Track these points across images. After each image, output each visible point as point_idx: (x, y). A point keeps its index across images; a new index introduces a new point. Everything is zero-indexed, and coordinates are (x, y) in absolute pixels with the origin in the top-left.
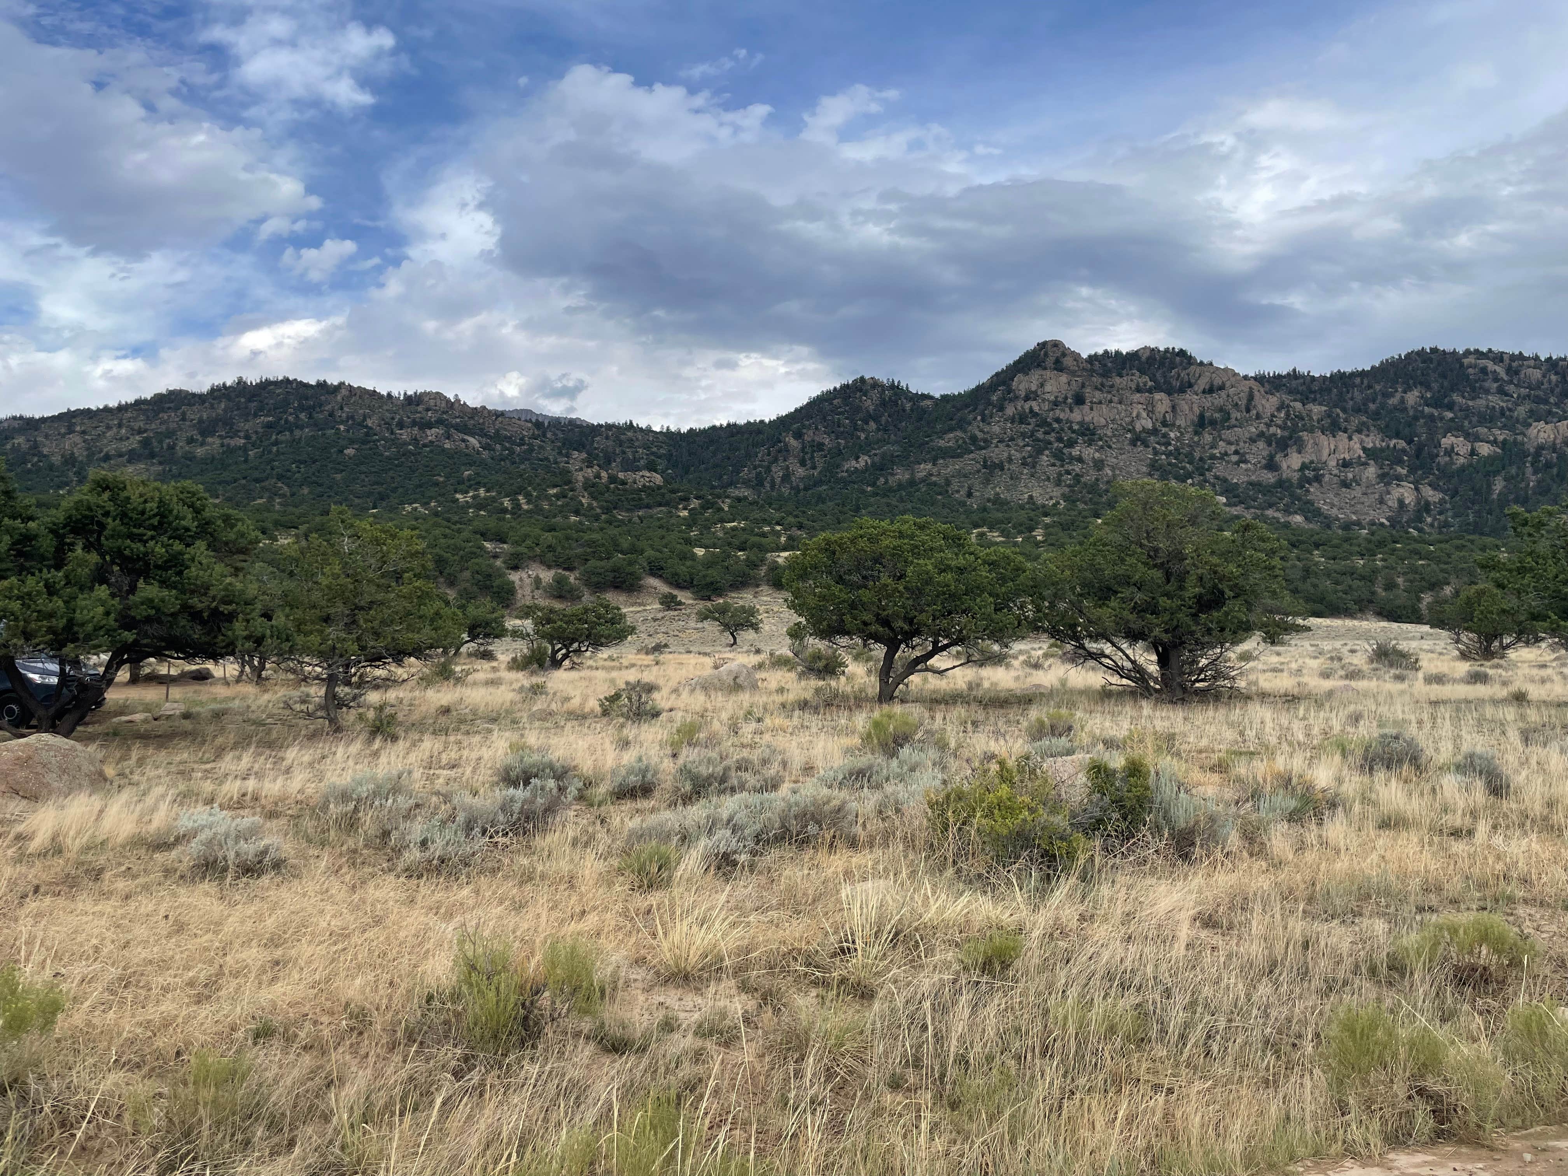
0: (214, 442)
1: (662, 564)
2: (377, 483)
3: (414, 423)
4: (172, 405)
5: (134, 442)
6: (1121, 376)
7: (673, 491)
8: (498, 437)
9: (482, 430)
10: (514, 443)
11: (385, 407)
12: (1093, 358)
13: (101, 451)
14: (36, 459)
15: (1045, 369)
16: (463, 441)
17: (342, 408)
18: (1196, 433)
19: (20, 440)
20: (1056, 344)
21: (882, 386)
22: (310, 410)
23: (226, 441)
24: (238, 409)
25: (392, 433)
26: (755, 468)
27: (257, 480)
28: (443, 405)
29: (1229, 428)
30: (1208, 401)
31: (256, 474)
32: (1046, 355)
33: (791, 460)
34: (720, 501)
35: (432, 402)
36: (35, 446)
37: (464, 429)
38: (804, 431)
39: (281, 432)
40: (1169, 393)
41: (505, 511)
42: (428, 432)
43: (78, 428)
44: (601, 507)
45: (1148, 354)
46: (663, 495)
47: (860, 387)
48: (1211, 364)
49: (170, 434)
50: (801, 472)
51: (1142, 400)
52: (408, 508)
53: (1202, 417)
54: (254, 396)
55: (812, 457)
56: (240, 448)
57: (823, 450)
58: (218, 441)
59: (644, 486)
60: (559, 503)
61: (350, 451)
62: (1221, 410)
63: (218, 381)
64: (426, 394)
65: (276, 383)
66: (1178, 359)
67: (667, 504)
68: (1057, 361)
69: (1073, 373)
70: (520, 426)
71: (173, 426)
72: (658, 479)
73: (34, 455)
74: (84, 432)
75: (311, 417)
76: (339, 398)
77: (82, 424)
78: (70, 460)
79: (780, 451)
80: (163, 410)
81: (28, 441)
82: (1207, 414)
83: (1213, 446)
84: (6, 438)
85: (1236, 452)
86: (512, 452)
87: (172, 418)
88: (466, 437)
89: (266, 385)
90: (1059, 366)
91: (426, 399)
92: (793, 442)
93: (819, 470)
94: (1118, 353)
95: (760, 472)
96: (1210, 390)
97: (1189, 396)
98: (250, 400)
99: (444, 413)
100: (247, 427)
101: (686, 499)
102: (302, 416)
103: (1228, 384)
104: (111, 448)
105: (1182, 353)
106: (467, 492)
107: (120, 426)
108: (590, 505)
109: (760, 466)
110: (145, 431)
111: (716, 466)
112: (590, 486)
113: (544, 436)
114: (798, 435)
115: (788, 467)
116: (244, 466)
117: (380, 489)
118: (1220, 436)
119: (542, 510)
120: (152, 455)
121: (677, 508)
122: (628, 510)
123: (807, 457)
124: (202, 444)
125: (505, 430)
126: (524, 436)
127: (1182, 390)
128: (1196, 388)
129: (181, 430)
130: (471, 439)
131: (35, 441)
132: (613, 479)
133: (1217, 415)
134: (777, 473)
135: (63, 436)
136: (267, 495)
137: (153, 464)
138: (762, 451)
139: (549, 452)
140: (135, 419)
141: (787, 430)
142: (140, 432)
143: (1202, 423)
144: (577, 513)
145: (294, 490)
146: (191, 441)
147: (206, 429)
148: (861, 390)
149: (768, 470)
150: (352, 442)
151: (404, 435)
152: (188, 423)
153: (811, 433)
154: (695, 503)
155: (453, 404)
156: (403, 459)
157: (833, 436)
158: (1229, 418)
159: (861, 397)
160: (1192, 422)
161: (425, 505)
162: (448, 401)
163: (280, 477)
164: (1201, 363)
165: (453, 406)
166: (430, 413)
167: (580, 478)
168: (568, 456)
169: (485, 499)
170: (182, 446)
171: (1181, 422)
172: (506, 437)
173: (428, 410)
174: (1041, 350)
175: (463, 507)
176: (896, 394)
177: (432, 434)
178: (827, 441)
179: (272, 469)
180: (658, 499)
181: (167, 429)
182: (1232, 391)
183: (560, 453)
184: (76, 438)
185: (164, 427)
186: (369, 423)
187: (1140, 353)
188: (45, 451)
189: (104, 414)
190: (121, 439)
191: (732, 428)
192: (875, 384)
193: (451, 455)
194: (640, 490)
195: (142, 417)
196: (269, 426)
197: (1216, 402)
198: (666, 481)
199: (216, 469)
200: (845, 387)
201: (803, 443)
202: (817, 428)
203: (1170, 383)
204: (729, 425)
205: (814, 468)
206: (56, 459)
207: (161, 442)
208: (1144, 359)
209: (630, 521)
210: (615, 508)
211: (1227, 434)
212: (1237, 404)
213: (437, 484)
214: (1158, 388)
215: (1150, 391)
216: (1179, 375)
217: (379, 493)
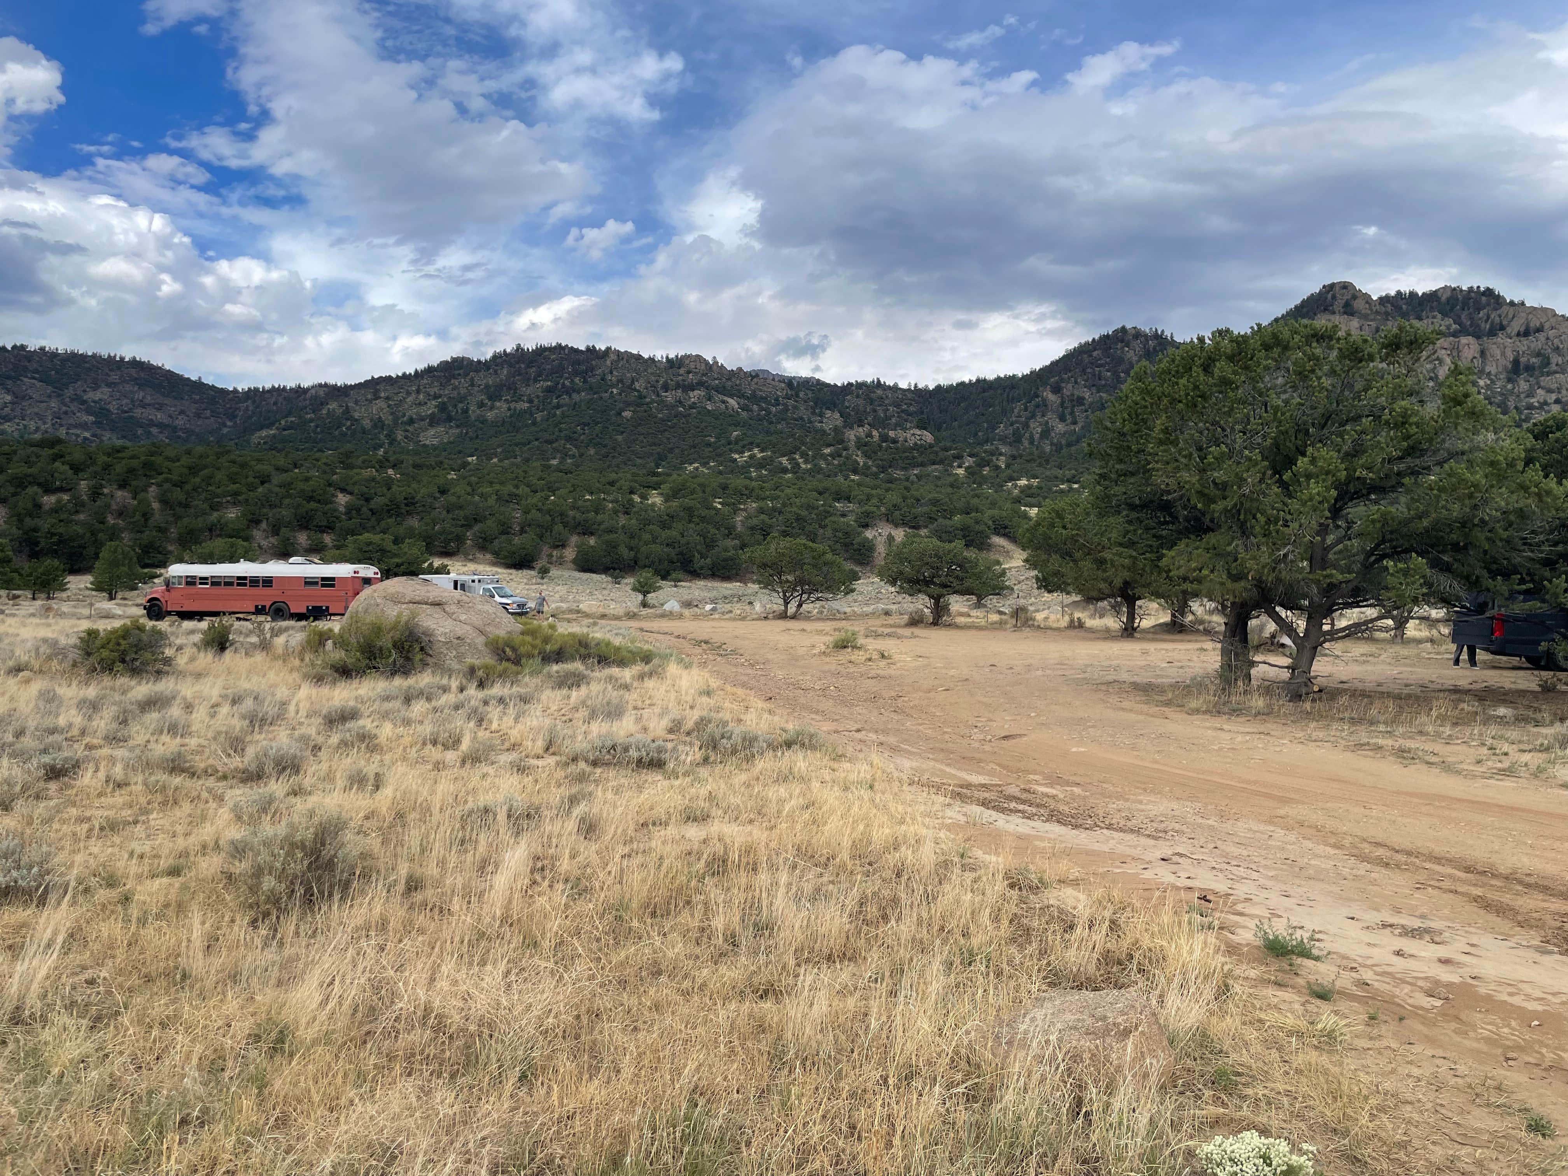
0: (502, 406)
1: (1006, 522)
2: (655, 444)
3: (678, 386)
4: (461, 372)
5: (431, 408)
6: (1420, 319)
7: (946, 449)
8: (754, 398)
9: (739, 391)
10: (769, 403)
11: (650, 371)
12: (1384, 300)
13: (404, 415)
14: (349, 423)
15: (1334, 313)
16: (723, 402)
17: (611, 373)
18: (1510, 380)
19: (333, 405)
20: (1346, 286)
21: (1146, 335)
22: (584, 375)
23: (513, 405)
24: (520, 375)
25: (658, 395)
26: (1012, 425)
27: (550, 442)
28: (703, 367)
29: (1549, 374)
30: (1523, 345)
31: (547, 436)
32: (1334, 297)
33: (1049, 415)
34: (994, 458)
35: (692, 366)
36: (347, 411)
37: (722, 390)
38: (1063, 385)
39: (559, 396)
40: (1478, 337)
41: (785, 470)
42: (691, 394)
43: (383, 395)
44: (878, 467)
45: (1449, 294)
46: (936, 453)
47: (1122, 336)
48: (1523, 304)
49: (462, 399)
50: (1060, 427)
51: (1446, 345)
52: (691, 468)
53: (1516, 362)
54: (532, 362)
55: (1072, 413)
56: (525, 411)
57: (1084, 405)
58: (505, 406)
59: (916, 444)
60: (836, 462)
61: (627, 414)
62: (1538, 354)
63: (499, 349)
64: (688, 357)
65: (550, 349)
66: (1484, 298)
67: (941, 462)
68: (1347, 305)
69: (1365, 317)
70: (774, 387)
71: (463, 391)
72: (928, 437)
73: (347, 419)
74: (388, 398)
75: (585, 381)
76: (608, 363)
77: (385, 390)
78: (378, 424)
79: (1037, 406)
80: (454, 377)
81: (341, 406)
82: (1523, 360)
83: (1530, 394)
84: (322, 404)
85: (1557, 401)
86: (769, 413)
87: (463, 383)
88: (726, 398)
89: (541, 351)
90: (1349, 310)
91: (687, 362)
92: (1051, 397)
93: (1080, 425)
94: (1413, 294)
95: (1018, 428)
96: (1526, 333)
97: (1501, 339)
98: (528, 367)
99: (703, 375)
100: (528, 392)
101: (959, 457)
102: (577, 380)
103: (1547, 326)
104: (413, 412)
105: (1489, 292)
106: (743, 452)
107: (418, 391)
108: (865, 464)
109: (1017, 422)
110: (440, 396)
111: (969, 423)
112: (861, 444)
113: (797, 396)
114: (1057, 390)
115: (1047, 422)
116: (534, 429)
117: (658, 449)
118: (1538, 383)
119: (821, 469)
120: (450, 419)
121: (952, 466)
122: (904, 469)
123: (1067, 412)
124: (492, 408)
125: (761, 391)
126: (778, 396)
127: (1492, 333)
128: (1509, 330)
129: (471, 395)
130: (730, 401)
131: (347, 406)
132: (884, 438)
133: (1534, 360)
134: (1036, 429)
135: (370, 401)
136: (558, 455)
137: (451, 427)
138: (1018, 406)
139: (803, 411)
140: (430, 385)
141: (1045, 384)
142: (436, 397)
143: (1516, 369)
144: (855, 472)
145: (582, 451)
146: (481, 405)
147: (494, 395)
148: (1122, 341)
149: (1026, 425)
150: (628, 404)
151: (669, 397)
152: (476, 389)
153: (1070, 386)
154: (969, 461)
155: (711, 366)
156: (675, 421)
157: (1094, 390)
158: (1548, 364)
159: (1122, 348)
160: (1505, 367)
161: (705, 464)
162: (706, 362)
163: (569, 439)
164: (1512, 303)
165: (712, 369)
166: (691, 376)
167: (852, 437)
168: (821, 415)
169: (763, 458)
170: (474, 411)
171: (1491, 368)
172: (762, 398)
173: (689, 372)
174: (1328, 292)
175: (743, 467)
176: (1160, 344)
177: (695, 396)
178: (1087, 395)
179: (560, 431)
180: (932, 457)
181: (459, 394)
182: (1552, 333)
183: (814, 413)
184: (381, 403)
185: (455, 392)
186: (637, 385)
187: (1440, 294)
188: (356, 415)
189: (402, 382)
190: (420, 404)
191: (982, 385)
192: (1138, 334)
193: (715, 415)
194: (913, 449)
195: (436, 384)
196: (549, 390)
197: (1533, 346)
198: (937, 439)
199: (508, 432)
200: (1105, 338)
201: (1062, 398)
202: (1076, 382)
203: (1478, 326)
204: (978, 381)
205: (1075, 423)
206: (367, 423)
207: (455, 406)
208: (1443, 299)
209: (907, 479)
210: (890, 467)
211: (1545, 381)
212: (1558, 348)
213: (709, 445)
214: (1463, 331)
215: (1455, 335)
216: (1488, 317)
217: (658, 454)
